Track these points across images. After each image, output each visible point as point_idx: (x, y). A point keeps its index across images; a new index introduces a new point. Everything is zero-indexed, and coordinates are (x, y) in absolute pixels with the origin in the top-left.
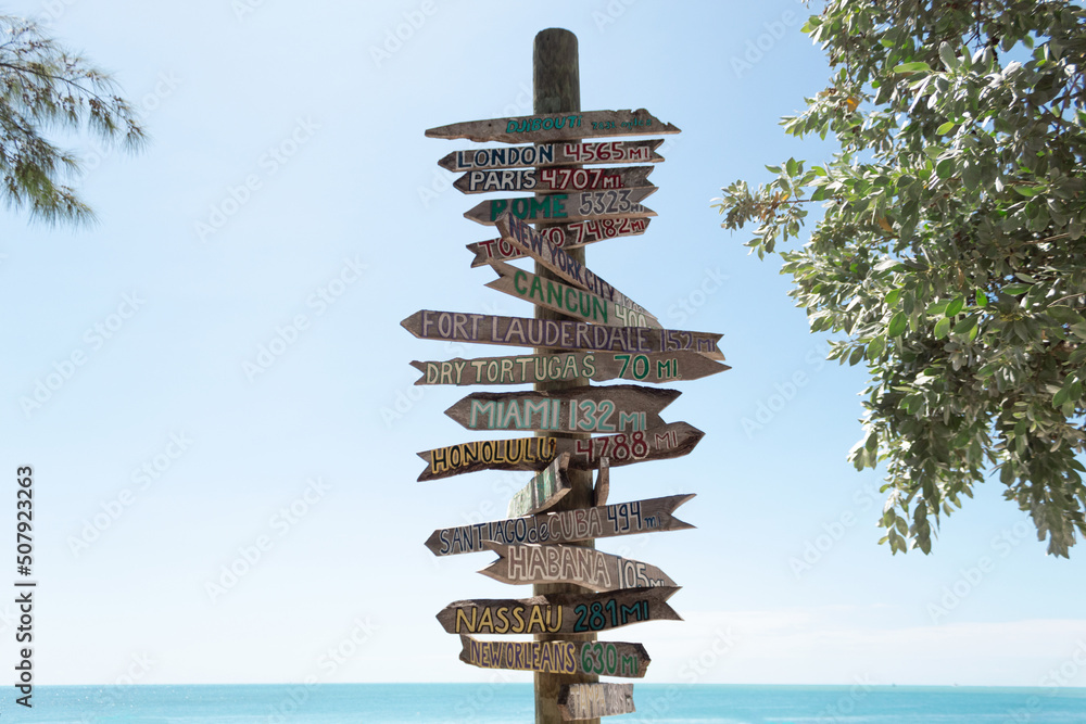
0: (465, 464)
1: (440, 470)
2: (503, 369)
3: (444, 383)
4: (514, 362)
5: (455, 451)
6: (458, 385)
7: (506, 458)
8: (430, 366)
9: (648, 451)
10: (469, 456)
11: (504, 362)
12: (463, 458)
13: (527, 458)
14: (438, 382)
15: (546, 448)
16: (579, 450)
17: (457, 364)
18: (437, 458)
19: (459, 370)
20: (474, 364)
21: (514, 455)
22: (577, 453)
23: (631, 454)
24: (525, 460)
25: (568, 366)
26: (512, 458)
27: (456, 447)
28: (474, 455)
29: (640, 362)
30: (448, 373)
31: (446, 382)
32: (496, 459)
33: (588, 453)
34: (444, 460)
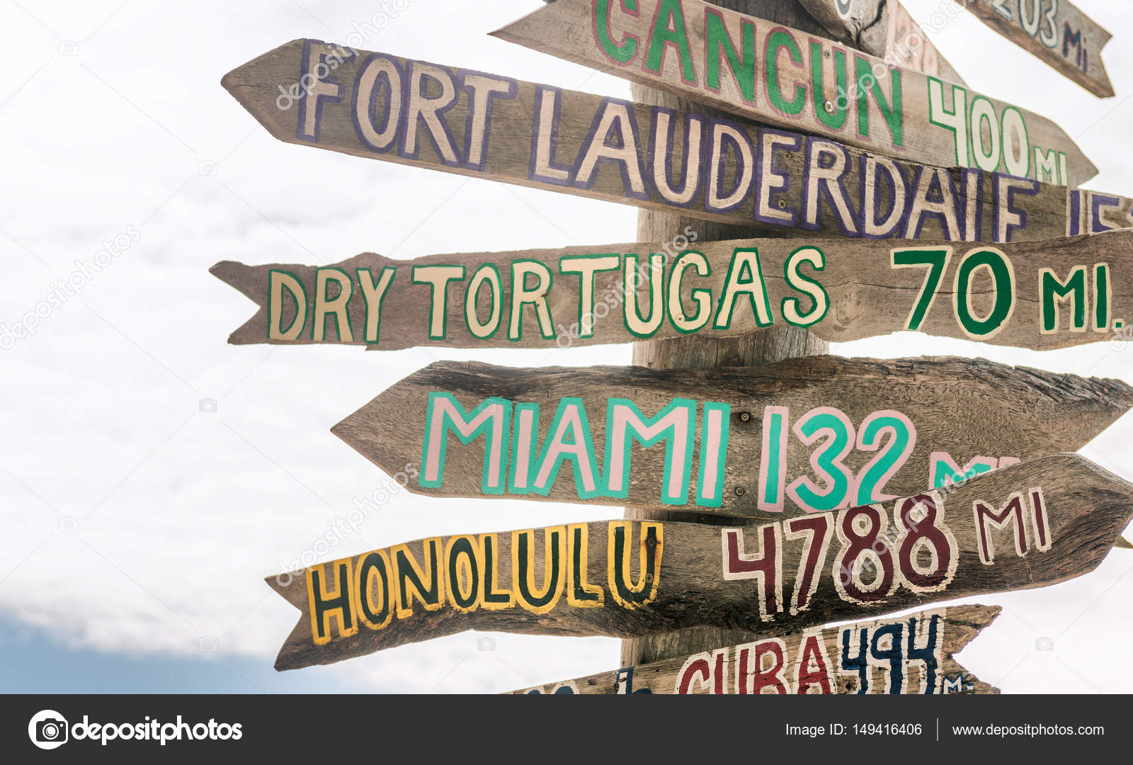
0: (403, 614)
1: (335, 634)
2: (519, 296)
3: (325, 340)
4: (556, 274)
5: (373, 570)
6: (371, 346)
7: (516, 596)
8: (278, 279)
9: (953, 565)
10: (411, 588)
11: (519, 269)
12: (395, 595)
13: (580, 594)
14: (306, 337)
15: (635, 556)
16: (736, 566)
17: (365, 277)
18: (325, 597)
19: (373, 298)
20: (420, 275)
21: (539, 585)
22: (728, 576)
23: (899, 578)
24: (573, 602)
25: (734, 287)
26: (537, 594)
27: (374, 560)
28: (427, 586)
29: (981, 276)
30: (339, 306)
31: (332, 335)
32: (489, 597)
33: (760, 576)
34: (343, 602)
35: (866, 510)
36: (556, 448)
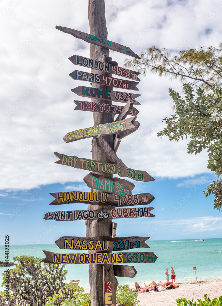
0: (72, 200)
1: (61, 201)
2: (92, 165)
3: (69, 165)
4: (96, 163)
5: (68, 194)
6: (74, 167)
7: (88, 200)
8: (64, 156)
9: (138, 202)
10: (73, 197)
11: (92, 162)
12: (71, 197)
13: (97, 200)
14: (67, 165)
15: (104, 197)
16: (116, 199)
17: (74, 159)
18: (60, 197)
19: (75, 161)
20: (81, 160)
21: (92, 199)
22: (115, 201)
23: (133, 203)
24: (96, 201)
25: (112, 169)
26: (91, 200)
27: (68, 193)
28: (76, 197)
29: (133, 173)
30: (71, 162)
31: (70, 165)
32: (84, 199)
33: (119, 201)
34: (63, 198)
35: (130, 196)
36: (101, 184)
